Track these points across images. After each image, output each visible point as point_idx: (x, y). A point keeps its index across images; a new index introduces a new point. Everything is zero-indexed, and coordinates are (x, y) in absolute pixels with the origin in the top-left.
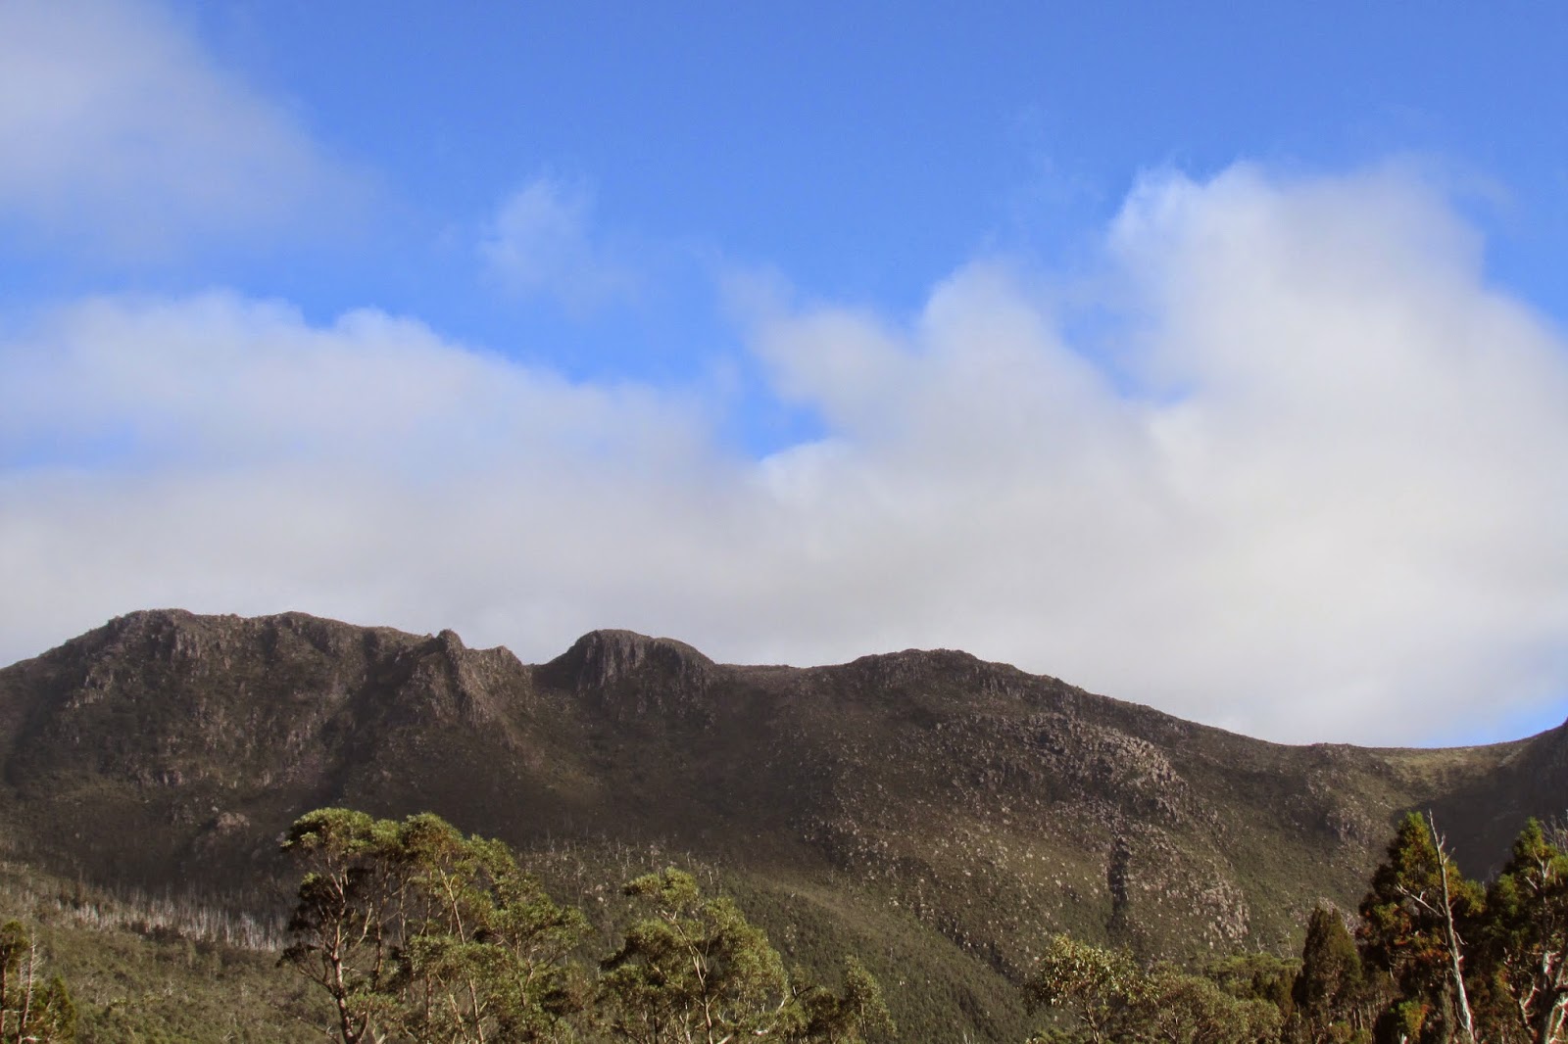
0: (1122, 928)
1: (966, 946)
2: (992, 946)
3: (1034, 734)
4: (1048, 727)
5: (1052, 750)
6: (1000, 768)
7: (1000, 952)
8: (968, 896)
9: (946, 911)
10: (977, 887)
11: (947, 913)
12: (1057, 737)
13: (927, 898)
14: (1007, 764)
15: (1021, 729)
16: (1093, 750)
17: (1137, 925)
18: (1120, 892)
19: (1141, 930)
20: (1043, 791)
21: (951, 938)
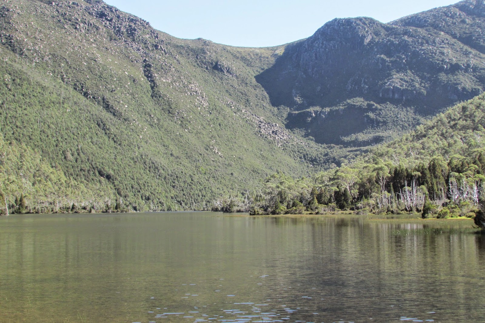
0: (160, 97)
1: (90, 97)
2: (103, 99)
3: (97, 12)
4: (103, 10)
5: (107, 19)
6: (86, 23)
7: (108, 102)
8: (87, 74)
9: (77, 80)
10: (91, 70)
11: (78, 81)
12: (108, 14)
13: (67, 73)
14: (89, 22)
15: (91, 9)
16: (125, 21)
17: (166, 96)
18: (152, 81)
19: (169, 99)
20: (106, 35)
21: (81, 93)
